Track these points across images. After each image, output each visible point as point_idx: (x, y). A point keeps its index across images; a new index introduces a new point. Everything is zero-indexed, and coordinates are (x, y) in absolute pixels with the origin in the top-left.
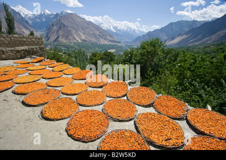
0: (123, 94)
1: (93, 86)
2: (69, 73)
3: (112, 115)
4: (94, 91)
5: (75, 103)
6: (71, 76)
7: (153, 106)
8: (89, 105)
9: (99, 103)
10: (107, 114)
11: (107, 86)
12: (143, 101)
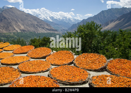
0: (69, 62)
1: (35, 58)
2: (10, 50)
3: (61, 79)
4: (37, 61)
5: (17, 71)
6: (11, 52)
7: (106, 70)
8: (32, 72)
9: (44, 70)
10: (55, 78)
11: (50, 56)
12: (94, 66)
